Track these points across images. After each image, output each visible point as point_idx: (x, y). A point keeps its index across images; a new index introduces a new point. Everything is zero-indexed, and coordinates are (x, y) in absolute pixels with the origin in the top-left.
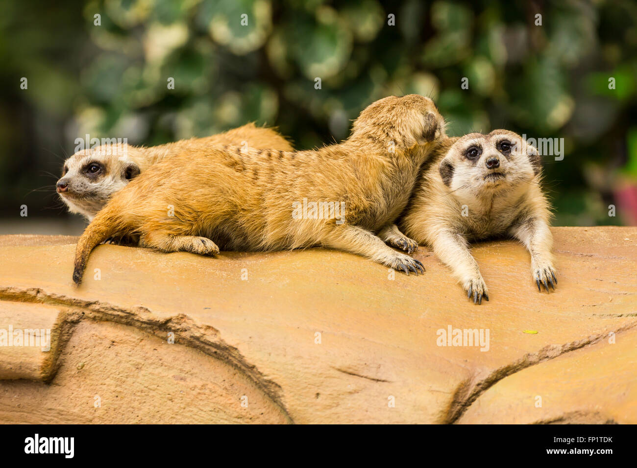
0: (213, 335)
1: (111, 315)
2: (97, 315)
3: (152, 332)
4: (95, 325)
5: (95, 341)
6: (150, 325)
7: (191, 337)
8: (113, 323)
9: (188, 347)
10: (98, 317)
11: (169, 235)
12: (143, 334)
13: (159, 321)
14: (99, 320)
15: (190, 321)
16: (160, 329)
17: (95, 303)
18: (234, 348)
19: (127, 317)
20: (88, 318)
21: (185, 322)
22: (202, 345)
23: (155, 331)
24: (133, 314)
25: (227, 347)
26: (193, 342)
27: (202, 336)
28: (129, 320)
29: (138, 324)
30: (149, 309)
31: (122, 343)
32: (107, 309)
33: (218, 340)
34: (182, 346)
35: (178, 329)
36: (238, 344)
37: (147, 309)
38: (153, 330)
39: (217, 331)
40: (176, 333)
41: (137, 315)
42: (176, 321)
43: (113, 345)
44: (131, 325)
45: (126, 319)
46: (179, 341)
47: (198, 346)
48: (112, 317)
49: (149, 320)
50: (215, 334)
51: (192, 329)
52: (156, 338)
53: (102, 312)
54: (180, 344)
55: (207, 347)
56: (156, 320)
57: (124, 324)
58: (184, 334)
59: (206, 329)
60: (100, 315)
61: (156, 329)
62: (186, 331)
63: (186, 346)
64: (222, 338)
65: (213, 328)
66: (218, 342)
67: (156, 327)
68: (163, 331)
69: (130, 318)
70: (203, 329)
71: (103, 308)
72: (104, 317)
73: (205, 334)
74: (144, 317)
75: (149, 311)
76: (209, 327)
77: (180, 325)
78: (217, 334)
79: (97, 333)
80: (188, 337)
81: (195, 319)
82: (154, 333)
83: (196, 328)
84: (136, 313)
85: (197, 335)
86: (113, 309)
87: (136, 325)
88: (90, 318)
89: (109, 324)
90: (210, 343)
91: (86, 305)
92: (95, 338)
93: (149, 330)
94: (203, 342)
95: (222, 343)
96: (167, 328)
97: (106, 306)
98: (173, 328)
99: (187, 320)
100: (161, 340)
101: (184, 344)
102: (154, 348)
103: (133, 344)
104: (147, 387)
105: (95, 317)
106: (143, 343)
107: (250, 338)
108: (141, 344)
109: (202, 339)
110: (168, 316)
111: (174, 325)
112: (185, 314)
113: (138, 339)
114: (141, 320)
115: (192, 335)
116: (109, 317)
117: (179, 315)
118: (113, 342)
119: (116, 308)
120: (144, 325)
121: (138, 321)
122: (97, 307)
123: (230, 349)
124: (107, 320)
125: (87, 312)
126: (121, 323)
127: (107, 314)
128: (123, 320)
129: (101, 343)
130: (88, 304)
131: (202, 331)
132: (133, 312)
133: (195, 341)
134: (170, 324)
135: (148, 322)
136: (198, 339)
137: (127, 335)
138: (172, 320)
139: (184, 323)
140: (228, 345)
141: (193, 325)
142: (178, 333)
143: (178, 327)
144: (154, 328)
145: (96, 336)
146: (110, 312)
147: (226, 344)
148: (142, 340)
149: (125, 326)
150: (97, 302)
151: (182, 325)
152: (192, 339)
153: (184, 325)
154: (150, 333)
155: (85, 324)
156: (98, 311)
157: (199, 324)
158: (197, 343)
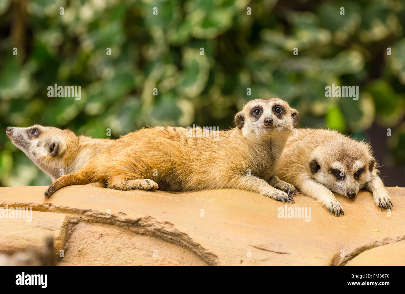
0: (170, 228)
1: (100, 218)
2: (90, 218)
3: (128, 228)
4: (89, 225)
5: (90, 234)
6: (126, 223)
7: (155, 229)
8: (101, 224)
9: (152, 237)
10: (91, 220)
11: (125, 178)
12: (122, 230)
13: (133, 220)
14: (91, 222)
15: (153, 219)
16: (133, 226)
17: (89, 211)
18: (185, 234)
19: (111, 219)
20: (84, 220)
21: (150, 220)
22: (162, 234)
23: (129, 228)
24: (115, 217)
25: (180, 233)
26: (156, 233)
27: (162, 228)
28: (112, 221)
29: (119, 223)
30: (126, 213)
31: (107, 235)
32: (97, 214)
33: (174, 230)
34: (148, 236)
35: (146, 225)
36: (187, 231)
37: (124, 213)
38: (128, 227)
39: (172, 225)
40: (144, 228)
41: (118, 217)
42: (144, 220)
43: (101, 237)
44: (113, 224)
45: (110, 220)
46: (146, 233)
47: (159, 235)
48: (101, 219)
49: (126, 220)
50: (171, 227)
51: (155, 225)
52: (130, 232)
53: (94, 216)
54: (147, 235)
55: (165, 235)
56: (131, 219)
57: (108, 224)
58: (149, 228)
59: (165, 224)
60: (92, 218)
61: (130, 226)
62: (151, 226)
63: (151, 236)
64: (176, 228)
65: (169, 223)
66: (174, 231)
67: (131, 225)
68: (135, 227)
69: (113, 219)
70: (163, 224)
71: (95, 213)
72: (95, 220)
73: (164, 227)
74: (123, 218)
75: (126, 214)
76: (167, 223)
77: (147, 222)
78: (173, 226)
79: (90, 230)
80: (153, 230)
81: (157, 219)
82: (129, 229)
83: (158, 223)
84: (117, 216)
85: (159, 227)
86: (101, 214)
87: (117, 224)
88: (86, 221)
89: (98, 224)
90: (168, 232)
91: (83, 212)
92: (89, 232)
93: (126, 227)
94: (162, 232)
95: (176, 232)
96: (138, 225)
97: (96, 212)
98: (142, 225)
99: (151, 220)
100: (134, 233)
101: (149, 235)
102: (129, 238)
103: (115, 236)
104: (125, 262)
105: (89, 220)
106: (121, 235)
107: (195, 228)
108: (120, 235)
109: (162, 230)
110: (139, 217)
111: (143, 222)
112: (150, 216)
113: (118, 233)
114: (121, 220)
115: (155, 228)
116: (98, 220)
117: (146, 216)
118: (102, 235)
119: (103, 213)
120: (122, 224)
121: (118, 221)
122: (90, 213)
123: (182, 234)
124: (97, 222)
125: (83, 217)
126: (106, 224)
127: (97, 217)
128: (108, 221)
129: (94, 236)
130: (85, 212)
131: (162, 225)
132: (115, 215)
133: (157, 232)
134: (140, 222)
135: (125, 221)
136: (159, 230)
137: (111, 231)
138: (142, 219)
139: (149, 222)
140: (180, 232)
141: (156, 222)
142: (146, 228)
143: (146, 224)
144: (129, 225)
145: (90, 231)
146: (99, 216)
147: (179, 232)
148: (121, 233)
149: (109, 225)
150: (90, 210)
151: (148, 223)
152: (155, 231)
153: (149, 223)
154: (126, 229)
155: (82, 225)
156: (91, 216)
157: (160, 221)
158: (159, 233)
